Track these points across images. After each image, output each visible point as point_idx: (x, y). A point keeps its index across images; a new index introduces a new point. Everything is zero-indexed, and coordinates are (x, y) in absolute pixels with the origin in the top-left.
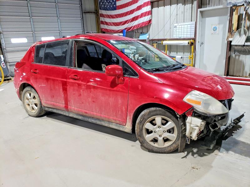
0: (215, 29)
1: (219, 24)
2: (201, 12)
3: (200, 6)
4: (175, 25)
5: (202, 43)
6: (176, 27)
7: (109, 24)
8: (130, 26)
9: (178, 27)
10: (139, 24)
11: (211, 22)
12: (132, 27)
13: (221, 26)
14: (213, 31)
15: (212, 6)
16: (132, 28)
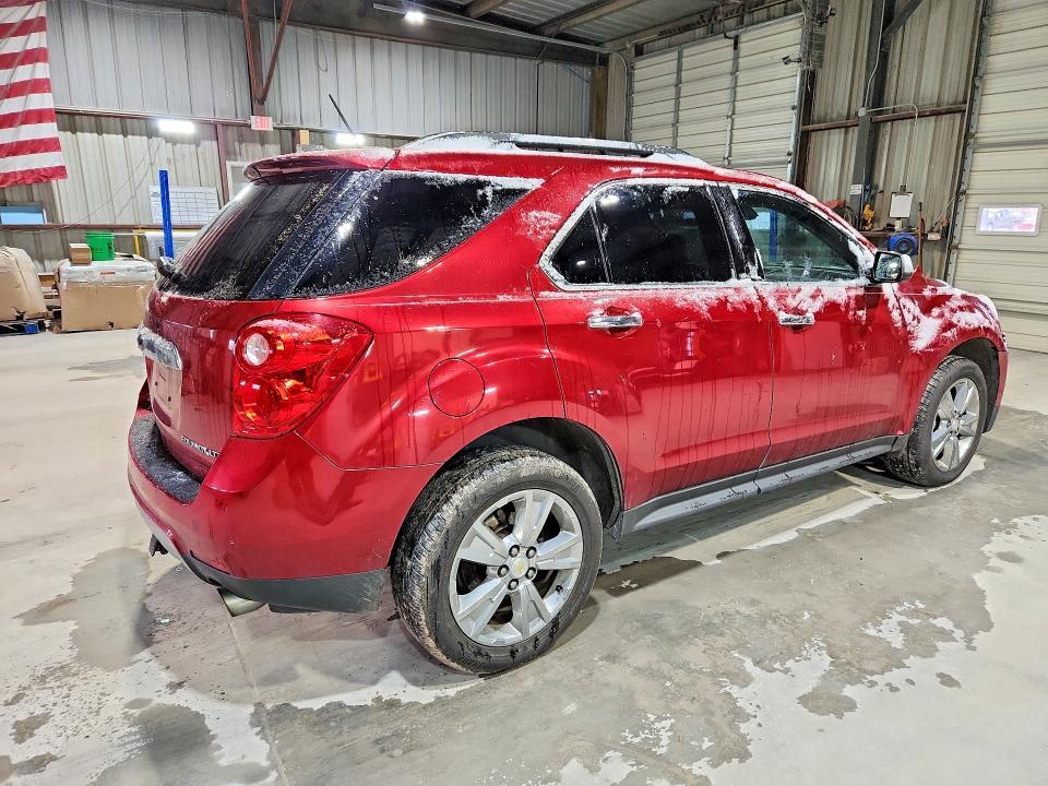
2: (232, 168)
4: (154, 189)
6: (157, 195)
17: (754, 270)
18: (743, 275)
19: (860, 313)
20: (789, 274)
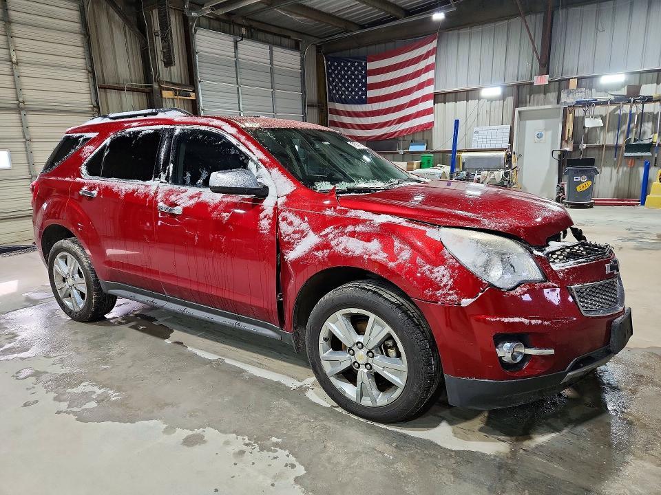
0: (540, 136)
1: (546, 130)
2: (519, 112)
3: (517, 104)
4: (476, 129)
5: (520, 156)
6: (477, 132)
7: (350, 127)
8: (394, 131)
9: (481, 132)
10: (412, 128)
11: (533, 126)
12: (396, 132)
13: (550, 133)
14: (536, 138)
15: (534, 105)
16: (396, 135)
17: (163, 176)
18: (157, 179)
19: (224, 214)
20: (188, 180)
